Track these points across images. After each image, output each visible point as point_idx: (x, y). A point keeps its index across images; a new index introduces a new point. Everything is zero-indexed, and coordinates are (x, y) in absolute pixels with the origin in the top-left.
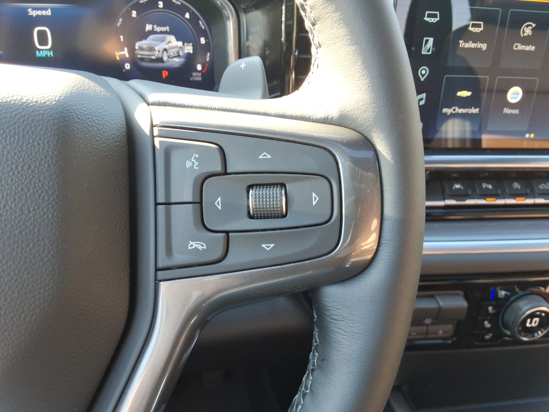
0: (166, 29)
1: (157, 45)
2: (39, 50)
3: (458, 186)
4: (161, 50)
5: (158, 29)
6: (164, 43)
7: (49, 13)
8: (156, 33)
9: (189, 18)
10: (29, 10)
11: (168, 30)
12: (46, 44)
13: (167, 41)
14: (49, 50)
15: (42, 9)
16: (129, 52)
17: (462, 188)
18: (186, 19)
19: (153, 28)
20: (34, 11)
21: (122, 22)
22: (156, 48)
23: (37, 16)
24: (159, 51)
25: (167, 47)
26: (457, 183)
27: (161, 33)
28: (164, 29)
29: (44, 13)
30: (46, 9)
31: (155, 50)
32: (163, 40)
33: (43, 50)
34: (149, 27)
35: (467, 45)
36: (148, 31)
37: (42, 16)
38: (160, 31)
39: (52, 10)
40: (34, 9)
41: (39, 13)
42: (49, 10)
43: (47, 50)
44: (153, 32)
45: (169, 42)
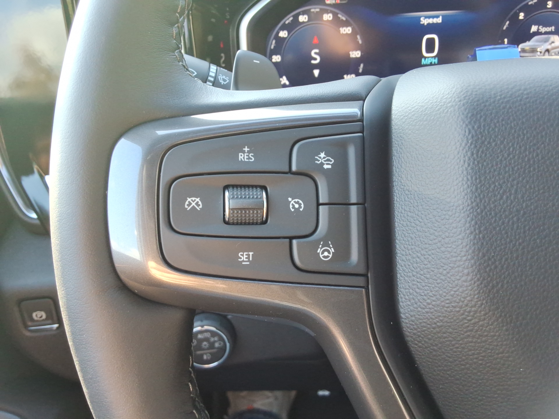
0: (552, 29)
1: (539, 46)
2: (425, 58)
4: (543, 51)
5: (543, 30)
6: (548, 44)
7: (439, 20)
8: (541, 34)
10: (422, 19)
11: (553, 30)
12: (433, 51)
13: (550, 42)
14: (435, 57)
15: (433, 17)
19: (538, 29)
20: (426, 20)
21: (509, 25)
22: (539, 50)
23: (428, 24)
24: (541, 52)
25: (549, 47)
27: (546, 33)
28: (549, 29)
29: (435, 21)
30: (437, 17)
31: (537, 52)
32: (546, 41)
33: (428, 57)
34: (534, 28)
36: (533, 32)
37: (433, 24)
38: (545, 32)
39: (443, 17)
40: (426, 17)
41: (431, 21)
42: (441, 17)
43: (432, 57)
44: (537, 33)
45: (553, 42)
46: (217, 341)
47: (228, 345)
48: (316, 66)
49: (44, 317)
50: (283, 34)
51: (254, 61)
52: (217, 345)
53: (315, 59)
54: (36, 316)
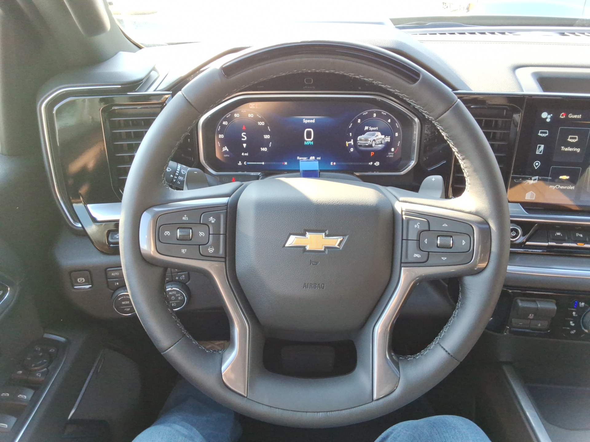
0: (376, 129)
1: (370, 138)
2: (306, 141)
3: (558, 234)
4: (372, 141)
5: (371, 129)
6: (374, 136)
7: (313, 121)
8: (370, 131)
9: (391, 122)
10: (304, 120)
11: (377, 129)
12: (310, 138)
13: (376, 135)
14: (312, 141)
15: (310, 119)
16: (354, 142)
17: (561, 235)
18: (388, 123)
19: (369, 128)
20: (306, 120)
21: (352, 125)
22: (369, 140)
23: (308, 123)
24: (370, 141)
25: (375, 138)
26: (558, 232)
27: (373, 131)
28: (375, 129)
29: (311, 121)
30: (312, 119)
31: (369, 141)
32: (373, 135)
33: (308, 141)
34: (366, 128)
35: (566, 149)
36: (366, 130)
37: (310, 123)
38: (372, 130)
39: (316, 119)
40: (306, 119)
41: (309, 121)
42: (314, 119)
43: (310, 141)
44: (368, 131)
45: (377, 136)
46: (179, 296)
47: (186, 298)
48: (244, 142)
49: (84, 281)
50: (225, 123)
51: (195, 172)
52: (179, 298)
53: (244, 138)
54: (80, 280)
